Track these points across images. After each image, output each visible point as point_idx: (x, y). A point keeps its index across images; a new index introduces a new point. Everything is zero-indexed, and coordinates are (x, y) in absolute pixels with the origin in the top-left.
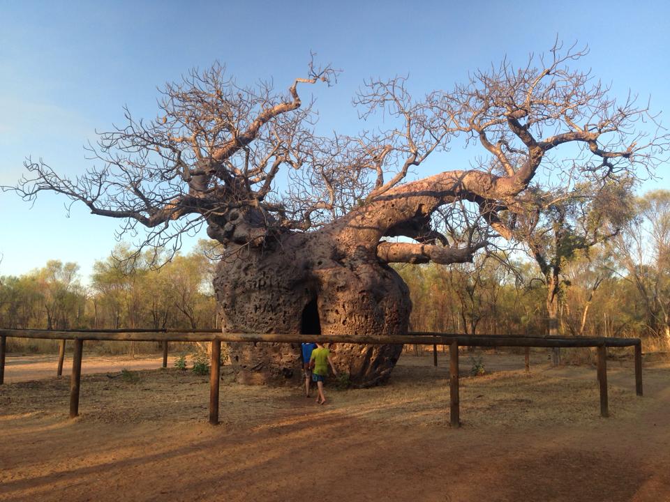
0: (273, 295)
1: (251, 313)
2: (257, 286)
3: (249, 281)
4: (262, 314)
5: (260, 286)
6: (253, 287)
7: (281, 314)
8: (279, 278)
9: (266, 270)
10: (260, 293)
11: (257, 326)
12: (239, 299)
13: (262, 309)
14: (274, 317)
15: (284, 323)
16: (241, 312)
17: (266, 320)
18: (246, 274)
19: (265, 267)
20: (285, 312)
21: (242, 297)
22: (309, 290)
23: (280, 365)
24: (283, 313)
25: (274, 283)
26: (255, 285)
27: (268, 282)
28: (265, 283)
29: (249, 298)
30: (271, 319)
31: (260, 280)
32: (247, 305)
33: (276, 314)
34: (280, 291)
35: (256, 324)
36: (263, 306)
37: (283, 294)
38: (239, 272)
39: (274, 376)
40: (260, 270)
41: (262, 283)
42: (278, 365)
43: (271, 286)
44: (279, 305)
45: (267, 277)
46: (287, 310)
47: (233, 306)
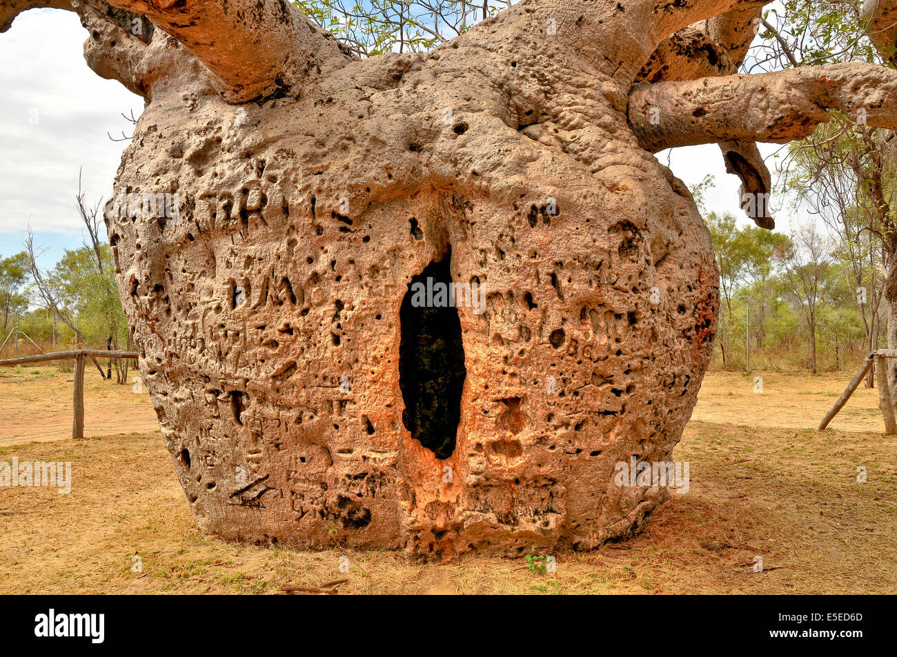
0: (292, 243)
1: (219, 309)
2: (235, 210)
3: (208, 196)
4: (254, 311)
5: (244, 213)
6: (220, 215)
7: (321, 311)
8: (316, 180)
9: (268, 156)
10: (245, 235)
11: (239, 354)
12: (178, 264)
13: (256, 294)
14: (297, 322)
15: (336, 340)
16: (187, 308)
17: (273, 333)
18: (199, 173)
19: (262, 146)
20: (339, 305)
21: (185, 254)
22: (422, 225)
23: (324, 486)
24: (330, 308)
25: (298, 200)
26: (228, 208)
27: (274, 194)
28: (263, 200)
29: (212, 258)
30: (288, 330)
31: (245, 191)
32: (206, 282)
33: (305, 312)
34: (319, 230)
35: (236, 346)
36: (257, 281)
37: (331, 239)
38: (178, 169)
39: (307, 521)
40: (247, 155)
41: (253, 200)
42: (317, 488)
43: (286, 209)
44: (316, 278)
45: (273, 179)
46: (343, 295)
47: (159, 288)
